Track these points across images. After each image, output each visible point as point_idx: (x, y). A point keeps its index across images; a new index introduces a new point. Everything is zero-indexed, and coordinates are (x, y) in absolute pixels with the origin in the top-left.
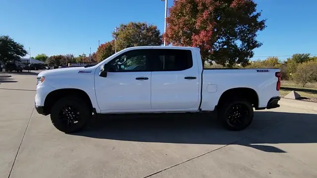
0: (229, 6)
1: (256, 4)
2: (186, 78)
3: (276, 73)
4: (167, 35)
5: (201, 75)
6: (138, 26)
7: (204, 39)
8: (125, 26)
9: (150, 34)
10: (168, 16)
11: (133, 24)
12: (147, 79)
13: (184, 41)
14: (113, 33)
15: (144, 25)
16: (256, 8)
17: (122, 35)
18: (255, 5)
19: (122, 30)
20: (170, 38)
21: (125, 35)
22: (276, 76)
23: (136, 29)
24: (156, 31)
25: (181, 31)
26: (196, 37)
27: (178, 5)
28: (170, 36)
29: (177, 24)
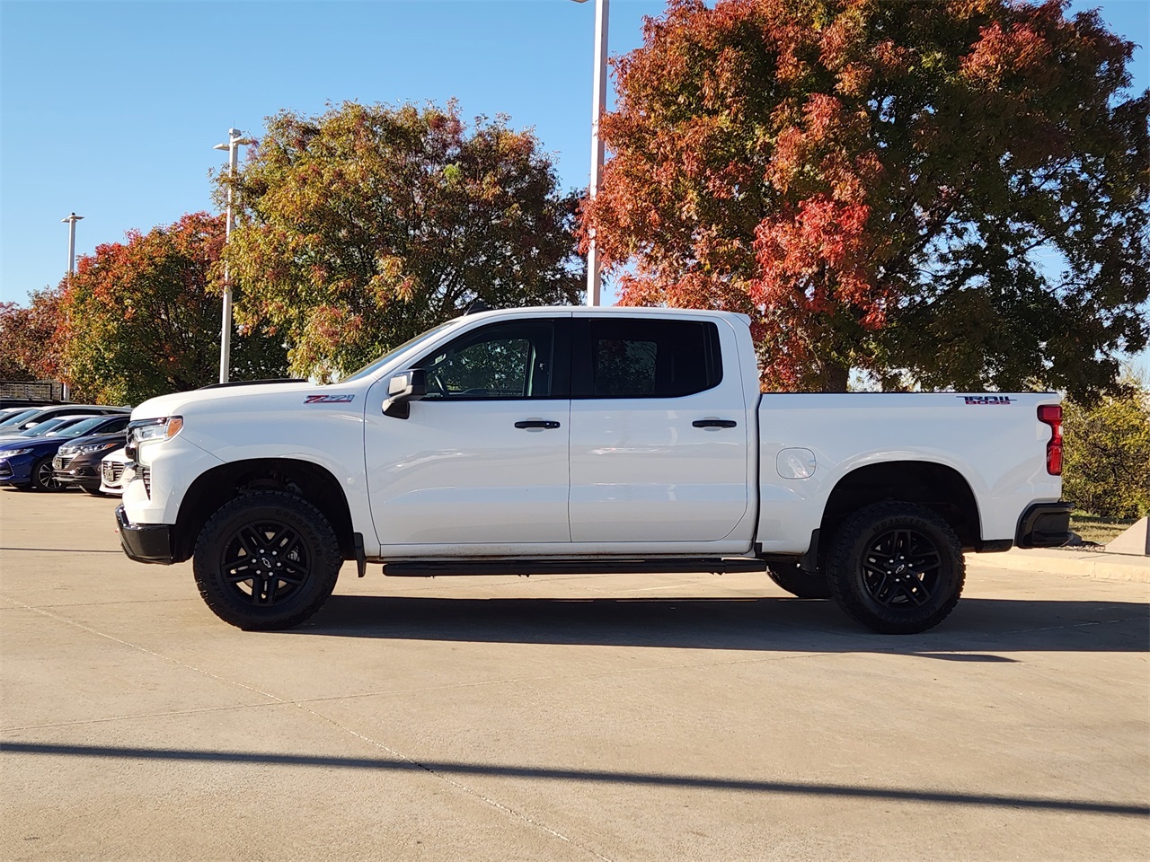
0: (953, 67)
1: (1131, 45)
2: (697, 424)
3: (1041, 409)
4: (607, 214)
5: (752, 413)
6: (400, 135)
7: (825, 249)
8: (309, 131)
9: (487, 188)
10: (612, 108)
11: (363, 117)
12: (555, 425)
13: (713, 256)
14: (223, 180)
15: (440, 122)
16: (1129, 67)
17: (291, 196)
18: (1126, 50)
19: (283, 159)
20: (626, 230)
21: (312, 196)
22: (1041, 418)
23: (387, 151)
24: (525, 170)
25: (692, 195)
26: (780, 234)
27: (673, 53)
28: (624, 221)
29: (666, 158)
